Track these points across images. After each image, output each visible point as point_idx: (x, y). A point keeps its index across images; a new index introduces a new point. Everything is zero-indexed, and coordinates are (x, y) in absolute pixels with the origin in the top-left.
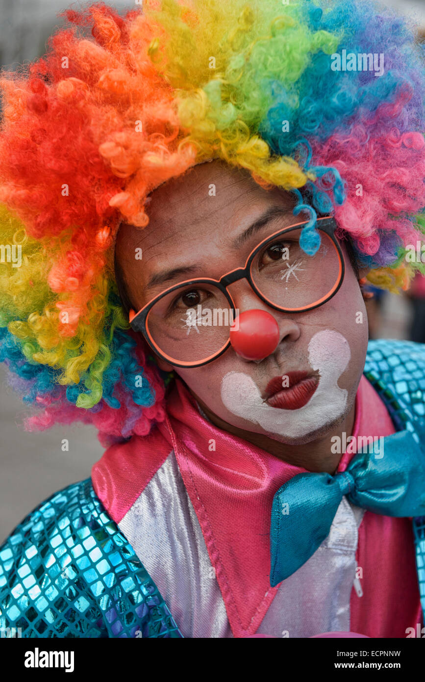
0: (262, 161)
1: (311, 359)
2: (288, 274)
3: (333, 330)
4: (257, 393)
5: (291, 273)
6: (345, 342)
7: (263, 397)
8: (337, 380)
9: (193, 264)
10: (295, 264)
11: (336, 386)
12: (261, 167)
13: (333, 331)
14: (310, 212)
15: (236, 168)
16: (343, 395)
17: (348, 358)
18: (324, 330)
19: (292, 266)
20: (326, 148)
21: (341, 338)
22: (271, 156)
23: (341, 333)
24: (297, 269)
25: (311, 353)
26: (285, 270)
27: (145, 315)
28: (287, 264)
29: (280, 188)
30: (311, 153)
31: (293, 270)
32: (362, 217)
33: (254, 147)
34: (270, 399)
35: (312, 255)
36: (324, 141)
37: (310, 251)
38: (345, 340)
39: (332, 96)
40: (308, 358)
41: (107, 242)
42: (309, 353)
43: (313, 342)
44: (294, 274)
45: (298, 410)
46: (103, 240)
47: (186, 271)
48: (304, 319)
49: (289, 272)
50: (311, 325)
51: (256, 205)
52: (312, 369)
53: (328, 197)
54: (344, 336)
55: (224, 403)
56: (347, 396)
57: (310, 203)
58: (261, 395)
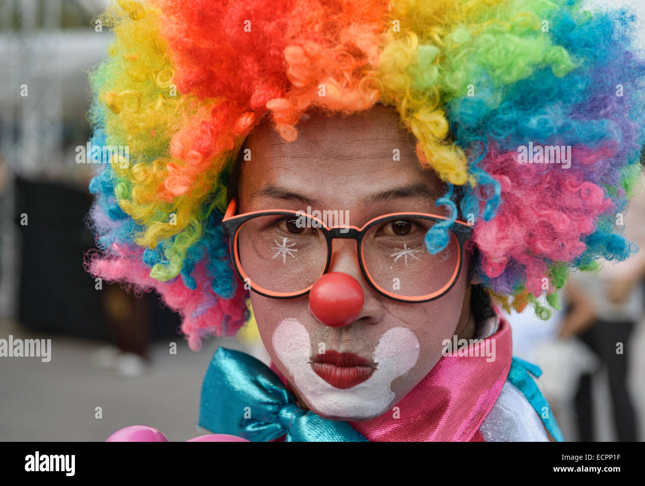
0: (434, 139)
1: (378, 350)
2: (401, 254)
3: (412, 331)
4: (308, 352)
5: (403, 256)
6: (417, 349)
7: (311, 359)
8: (392, 380)
9: (315, 198)
10: (411, 249)
11: (388, 386)
12: (430, 144)
13: (411, 333)
14: (452, 211)
15: (407, 130)
16: (389, 398)
17: (412, 364)
18: (404, 327)
19: (409, 249)
20: (500, 159)
21: (415, 343)
22: (446, 140)
23: (419, 339)
24: (411, 254)
25: (380, 344)
26: (400, 249)
27: (240, 223)
28: (405, 245)
29: (437, 174)
30: (484, 155)
31: (407, 254)
32: (499, 240)
33: (435, 122)
34: (316, 364)
35: (432, 254)
36: (503, 152)
37: (433, 249)
38: (418, 346)
39: (534, 115)
40: (375, 348)
41: (248, 129)
42: (379, 343)
43: (388, 334)
44: (406, 257)
45: (337, 389)
46: (244, 126)
47: (305, 201)
48: (391, 307)
49: (403, 253)
50: (395, 317)
51: (406, 172)
52: (373, 360)
53: (478, 206)
54: (420, 342)
55: (273, 341)
56: (392, 400)
57: (458, 203)
58: (311, 356)
